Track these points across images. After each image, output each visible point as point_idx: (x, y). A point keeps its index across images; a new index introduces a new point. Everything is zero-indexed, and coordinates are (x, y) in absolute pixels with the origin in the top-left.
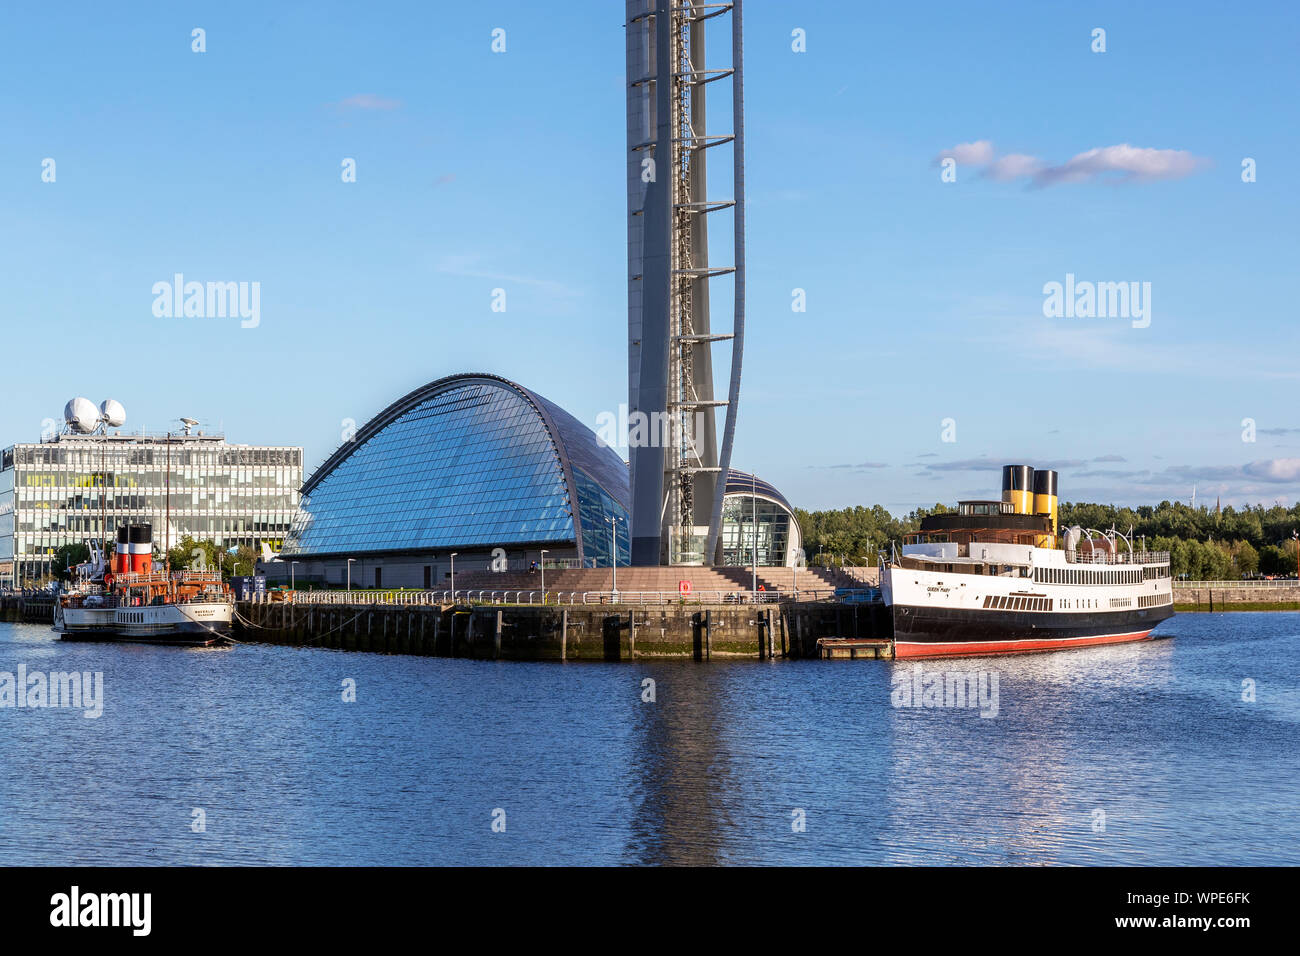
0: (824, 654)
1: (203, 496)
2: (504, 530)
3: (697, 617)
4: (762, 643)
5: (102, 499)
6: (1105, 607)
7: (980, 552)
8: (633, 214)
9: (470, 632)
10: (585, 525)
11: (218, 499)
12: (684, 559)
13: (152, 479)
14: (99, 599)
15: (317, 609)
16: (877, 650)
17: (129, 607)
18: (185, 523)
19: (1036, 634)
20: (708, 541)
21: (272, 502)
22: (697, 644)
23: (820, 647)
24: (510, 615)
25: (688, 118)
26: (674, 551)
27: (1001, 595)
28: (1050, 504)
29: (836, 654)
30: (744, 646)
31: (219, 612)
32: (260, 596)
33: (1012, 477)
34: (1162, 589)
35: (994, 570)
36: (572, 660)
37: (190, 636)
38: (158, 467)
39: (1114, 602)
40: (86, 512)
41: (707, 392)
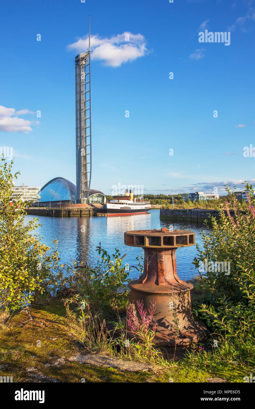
0: (97, 215)
1: (26, 194)
2: (63, 199)
3: (80, 210)
4: (90, 214)
6: (139, 208)
7: (121, 201)
8: (77, 155)
9: (50, 213)
11: (28, 195)
12: (84, 202)
16: (105, 215)
19: (128, 212)
20: (87, 200)
21: (34, 195)
22: (81, 214)
24: (55, 210)
25: (84, 142)
26: (82, 202)
27: (123, 207)
29: (99, 215)
30: (87, 214)
33: (126, 191)
34: (149, 206)
35: (123, 204)
38: (19, 190)
39: (141, 208)
41: (87, 180)
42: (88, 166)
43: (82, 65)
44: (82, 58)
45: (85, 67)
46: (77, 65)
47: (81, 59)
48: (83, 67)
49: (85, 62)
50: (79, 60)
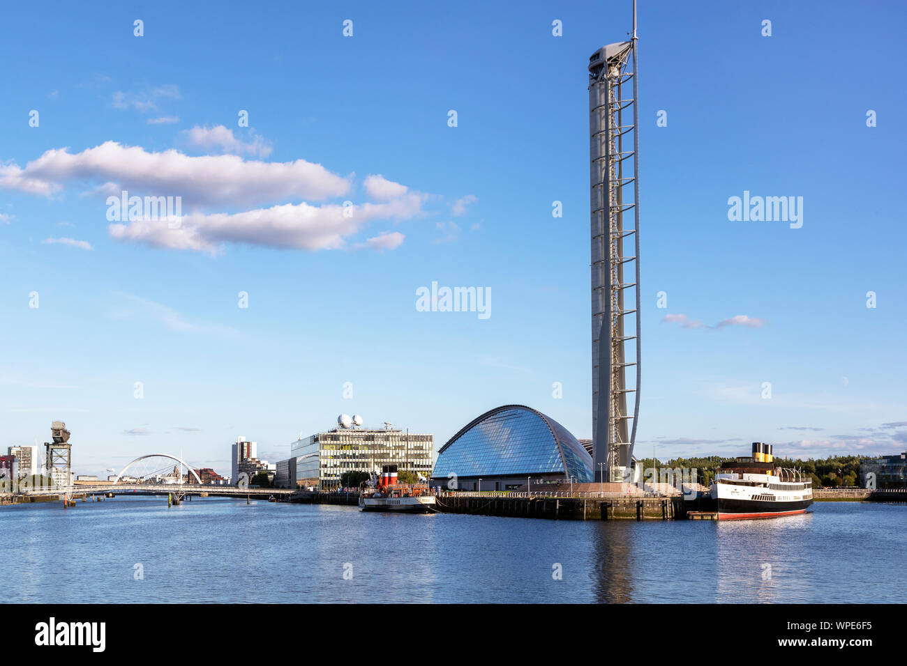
0: (691, 518)
1: (394, 454)
2: (532, 468)
3: (638, 503)
4: (664, 513)
5: (354, 455)
6: (792, 500)
7: (748, 477)
8: (594, 341)
10: (568, 466)
11: (400, 455)
12: (616, 479)
13: (373, 447)
14: (379, 495)
16: (711, 516)
19: (771, 510)
21: (421, 456)
22: (638, 513)
23: (689, 515)
24: (562, 501)
25: (617, 303)
26: (612, 477)
27: (758, 495)
28: (770, 458)
29: (695, 518)
30: (657, 514)
31: (431, 500)
33: (755, 447)
34: (808, 492)
35: (753, 484)
36: (588, 519)
37: (421, 509)
38: (376, 442)
39: (795, 497)
40: (348, 460)
41: (624, 413)
42: (630, 373)
43: (610, 79)
44: (611, 58)
45: (619, 85)
46: (596, 78)
47: (610, 62)
48: (612, 86)
49: (619, 69)
50: (601, 66)
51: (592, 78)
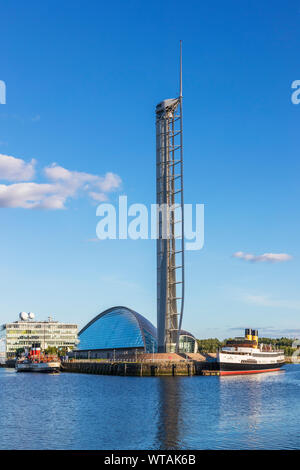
0: (204, 374)
4: (189, 372)
5: (28, 337)
7: (241, 349)
8: (158, 269)
9: (118, 369)
10: (147, 343)
11: (57, 337)
12: (170, 351)
13: (41, 332)
15: (81, 364)
16: (216, 373)
17: (35, 363)
18: (48, 342)
20: (176, 347)
21: (70, 337)
22: (173, 372)
23: (203, 372)
24: (128, 365)
26: (168, 349)
27: (245, 360)
28: (256, 338)
29: (206, 374)
31: (57, 364)
32: (67, 360)
33: (247, 332)
34: (282, 358)
35: (243, 354)
37: (50, 370)
38: (42, 329)
40: (24, 340)
41: (175, 311)
43: (167, 119)
45: (173, 123)
47: (167, 109)
48: (169, 123)
49: (173, 113)
50: (162, 111)
51: (158, 118)
